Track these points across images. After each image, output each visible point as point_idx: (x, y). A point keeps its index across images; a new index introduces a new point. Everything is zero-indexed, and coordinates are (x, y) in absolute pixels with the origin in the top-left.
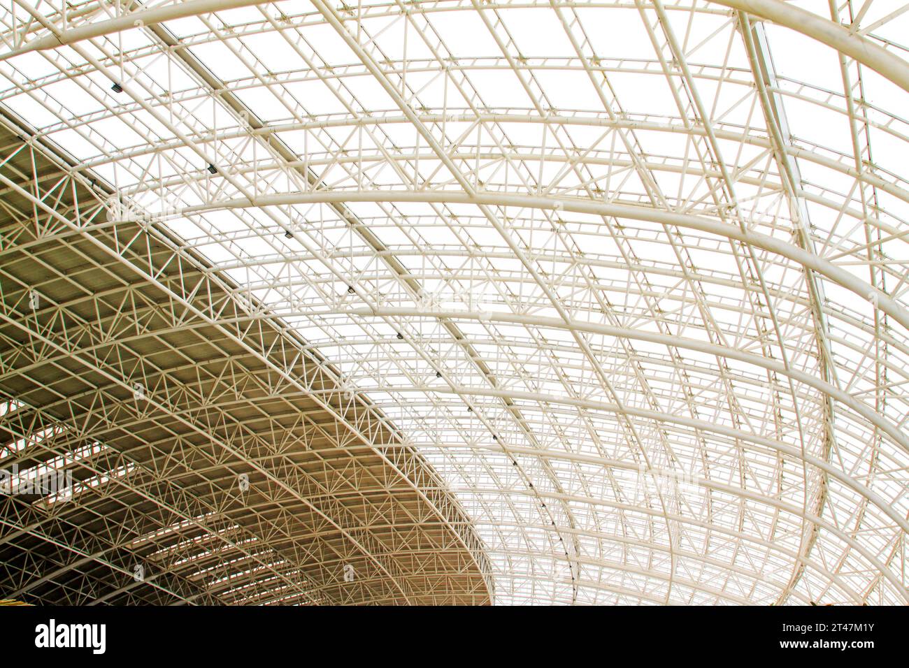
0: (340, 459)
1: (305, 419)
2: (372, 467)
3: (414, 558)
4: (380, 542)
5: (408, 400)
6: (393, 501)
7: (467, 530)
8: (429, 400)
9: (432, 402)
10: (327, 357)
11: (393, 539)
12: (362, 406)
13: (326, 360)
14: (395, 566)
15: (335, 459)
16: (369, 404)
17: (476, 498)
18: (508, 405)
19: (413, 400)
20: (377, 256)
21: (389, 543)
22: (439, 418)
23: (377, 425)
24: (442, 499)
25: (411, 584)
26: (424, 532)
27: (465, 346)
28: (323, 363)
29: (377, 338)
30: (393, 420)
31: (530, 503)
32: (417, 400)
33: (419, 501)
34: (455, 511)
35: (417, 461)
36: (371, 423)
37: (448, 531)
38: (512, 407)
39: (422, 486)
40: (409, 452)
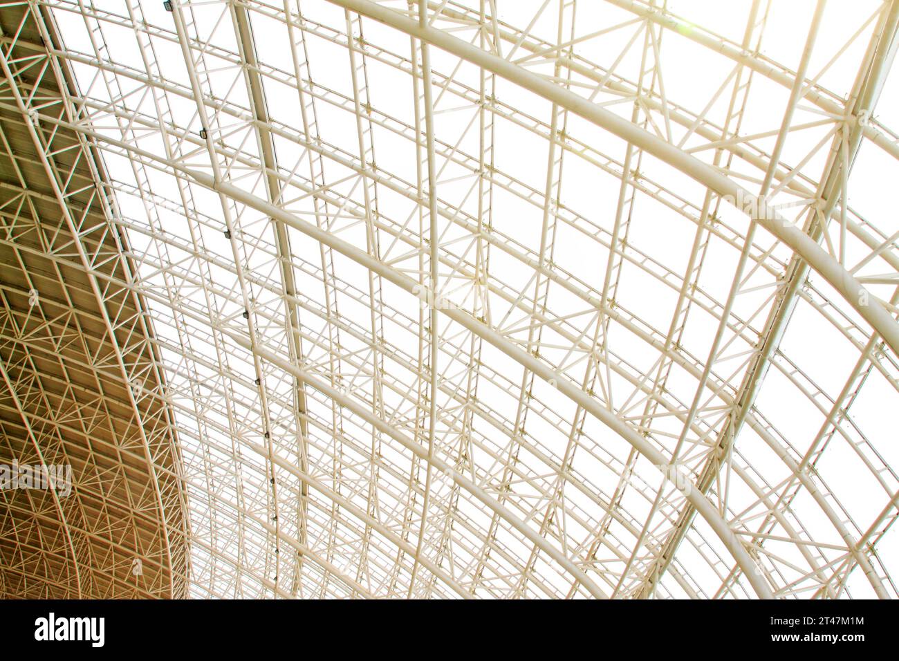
0: (87, 391)
1: (72, 318)
2: (116, 419)
3: (110, 554)
4: (84, 517)
5: (195, 353)
6: (121, 473)
7: (182, 545)
8: (217, 364)
9: (220, 368)
10: (133, 249)
11: (98, 520)
12: (143, 334)
13: (131, 252)
14: (86, 554)
15: (82, 389)
16: (151, 335)
17: (208, 514)
18: (300, 411)
19: (200, 356)
20: (252, 124)
21: (92, 523)
22: (217, 391)
23: (147, 365)
24: (172, 497)
25: (94, 585)
26: (136, 529)
27: (291, 307)
28: (126, 253)
29: (200, 250)
30: (166, 368)
31: (262, 548)
32: (204, 358)
33: (146, 488)
34: (180, 518)
35: (168, 436)
36: (140, 361)
37: (161, 540)
38: (302, 415)
39: (160, 464)
40: (165, 421)
